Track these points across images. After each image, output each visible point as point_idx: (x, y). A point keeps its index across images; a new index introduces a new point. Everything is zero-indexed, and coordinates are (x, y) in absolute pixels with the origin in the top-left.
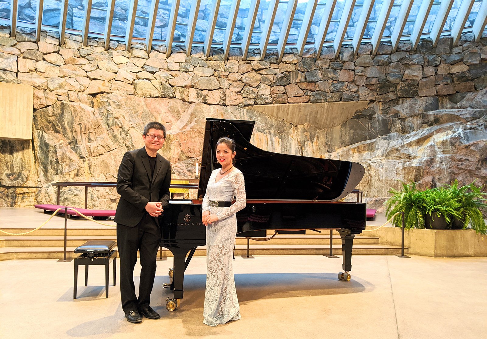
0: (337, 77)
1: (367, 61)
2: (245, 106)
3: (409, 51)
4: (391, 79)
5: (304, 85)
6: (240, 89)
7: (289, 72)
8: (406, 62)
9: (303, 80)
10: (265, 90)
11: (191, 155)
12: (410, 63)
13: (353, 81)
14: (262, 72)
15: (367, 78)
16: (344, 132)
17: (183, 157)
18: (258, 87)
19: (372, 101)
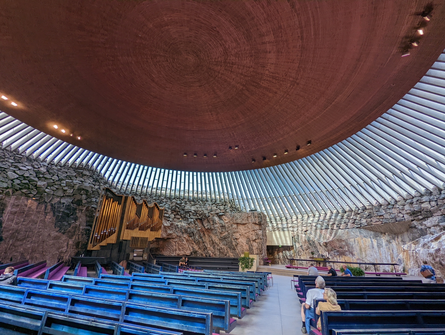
0: (392, 212)
1: (403, 203)
2: (357, 228)
3: (420, 196)
4: (416, 210)
5: (378, 217)
6: (353, 222)
7: (371, 213)
8: (420, 201)
9: (377, 215)
10: (364, 221)
11: (336, 248)
12: (422, 201)
13: (400, 213)
14: (361, 214)
15: (406, 210)
16: (409, 235)
17: (333, 249)
18: (361, 220)
19: (412, 221)
